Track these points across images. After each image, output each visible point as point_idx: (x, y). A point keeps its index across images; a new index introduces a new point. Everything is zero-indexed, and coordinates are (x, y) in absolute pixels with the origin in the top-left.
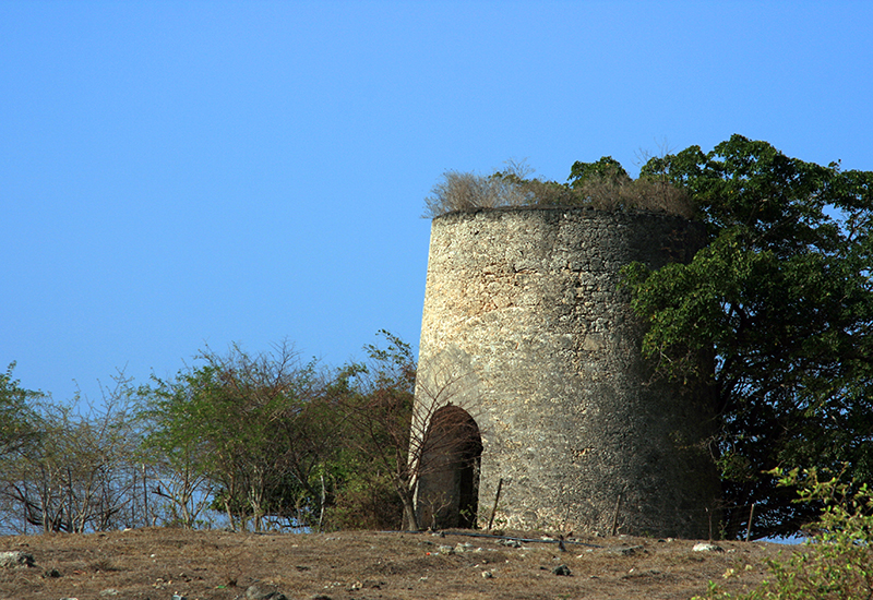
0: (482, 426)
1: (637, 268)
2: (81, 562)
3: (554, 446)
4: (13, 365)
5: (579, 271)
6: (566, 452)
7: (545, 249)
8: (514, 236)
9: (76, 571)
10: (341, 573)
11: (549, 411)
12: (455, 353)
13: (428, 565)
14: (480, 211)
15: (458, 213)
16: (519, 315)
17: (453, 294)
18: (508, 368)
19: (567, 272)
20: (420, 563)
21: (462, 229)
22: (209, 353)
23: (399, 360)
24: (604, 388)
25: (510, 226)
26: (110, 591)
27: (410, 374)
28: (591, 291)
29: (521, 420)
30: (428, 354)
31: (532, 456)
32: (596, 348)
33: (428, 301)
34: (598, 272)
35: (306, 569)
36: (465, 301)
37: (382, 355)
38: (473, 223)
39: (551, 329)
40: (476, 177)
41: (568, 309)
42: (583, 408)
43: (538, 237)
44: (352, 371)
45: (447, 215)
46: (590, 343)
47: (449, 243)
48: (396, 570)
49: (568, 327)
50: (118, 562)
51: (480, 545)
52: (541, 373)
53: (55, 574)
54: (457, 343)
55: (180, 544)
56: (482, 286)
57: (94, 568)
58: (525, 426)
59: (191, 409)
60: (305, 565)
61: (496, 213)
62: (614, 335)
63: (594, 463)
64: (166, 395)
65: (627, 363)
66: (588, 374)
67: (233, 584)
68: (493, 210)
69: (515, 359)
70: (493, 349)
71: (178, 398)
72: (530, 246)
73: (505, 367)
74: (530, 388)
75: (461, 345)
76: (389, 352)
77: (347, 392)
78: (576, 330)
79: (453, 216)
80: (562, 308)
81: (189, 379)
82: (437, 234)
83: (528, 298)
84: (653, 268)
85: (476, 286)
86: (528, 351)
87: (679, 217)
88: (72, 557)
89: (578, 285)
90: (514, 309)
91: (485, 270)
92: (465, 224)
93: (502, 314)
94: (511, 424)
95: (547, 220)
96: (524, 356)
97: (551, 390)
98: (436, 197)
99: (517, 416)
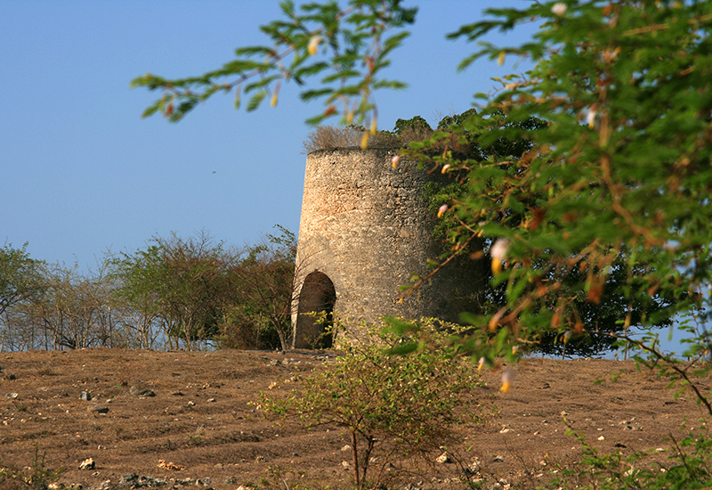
0: (336, 284)
1: (433, 185)
2: (34, 370)
3: (381, 297)
4: (26, 244)
5: (397, 187)
6: (388, 301)
7: (376, 174)
8: (356, 166)
9: (28, 375)
10: (200, 378)
11: (377, 275)
12: (320, 239)
13: (260, 372)
14: (336, 149)
15: (322, 151)
16: (360, 215)
17: (319, 202)
18: (352, 248)
19: (390, 188)
20: (255, 371)
21: (325, 160)
22: (158, 238)
23: (288, 243)
24: (412, 261)
25: (354, 159)
26: (43, 388)
27: (294, 251)
28: (405, 200)
29: (360, 280)
30: (303, 239)
31: (367, 303)
32: (407, 236)
33: (304, 206)
34: (409, 187)
35: (178, 375)
36: (326, 206)
37: (278, 241)
38: (331, 157)
39: (380, 223)
40: (334, 128)
41: (390, 212)
42: (399, 273)
43: (372, 166)
44: (258, 250)
45: (316, 152)
46: (403, 233)
47: (317, 169)
48: (238, 376)
49: (390, 222)
50: (58, 370)
51: (300, 359)
52: (373, 250)
53: (13, 378)
54: (321, 233)
55: (105, 358)
56: (337, 197)
57: (41, 374)
58: (363, 285)
59: (145, 273)
60: (179, 372)
61: (346, 151)
62: (419, 228)
63: (406, 307)
64: (129, 264)
65: (427, 245)
66: (402, 252)
67: (125, 384)
68: (344, 149)
69: (357, 243)
70: (343, 236)
71: (137, 266)
72: (366, 172)
73: (351, 247)
74: (366, 261)
75: (323, 233)
76: (282, 238)
77: (256, 263)
78: (394, 225)
79: (319, 152)
80: (387, 211)
81: (144, 254)
82: (310, 163)
83: (365, 204)
84: (442, 186)
85: (333, 197)
86: (365, 237)
87: (461, 154)
88: (29, 367)
89: (397, 196)
90: (357, 211)
91: (339, 187)
92: (326, 158)
93: (349, 214)
94: (354, 282)
95: (378, 155)
96: (363, 240)
97: (379, 260)
98: (310, 141)
99: (358, 278)
